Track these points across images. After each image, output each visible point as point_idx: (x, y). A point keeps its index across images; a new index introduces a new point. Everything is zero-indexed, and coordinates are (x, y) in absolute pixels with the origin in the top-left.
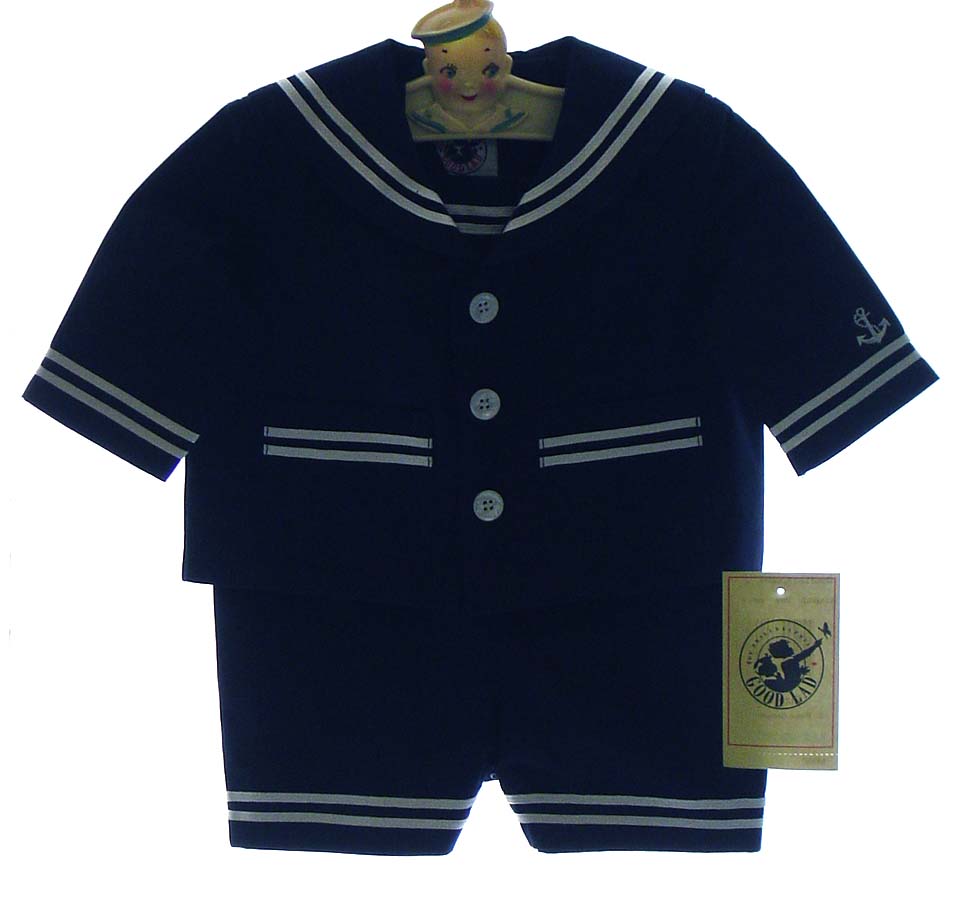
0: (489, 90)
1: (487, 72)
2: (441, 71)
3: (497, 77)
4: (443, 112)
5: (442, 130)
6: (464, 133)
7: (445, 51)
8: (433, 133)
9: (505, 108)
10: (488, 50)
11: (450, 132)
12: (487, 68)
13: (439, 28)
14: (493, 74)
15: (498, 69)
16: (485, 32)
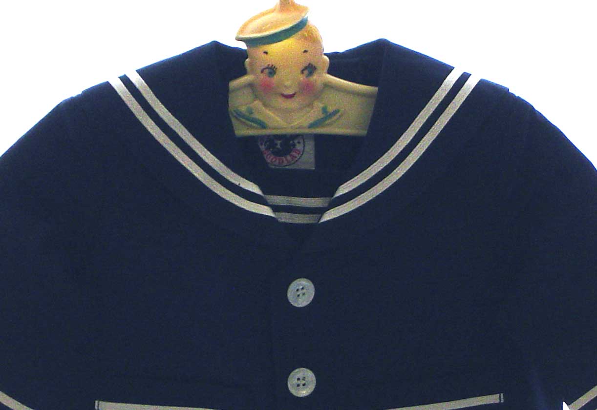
0: (307, 88)
1: (306, 72)
2: (263, 71)
3: (315, 77)
4: (264, 109)
6: (285, 129)
7: (266, 53)
8: (255, 128)
9: (321, 105)
10: (305, 51)
11: (270, 128)
12: (306, 68)
13: (260, 31)
14: (311, 74)
15: (316, 69)
16: (304, 35)
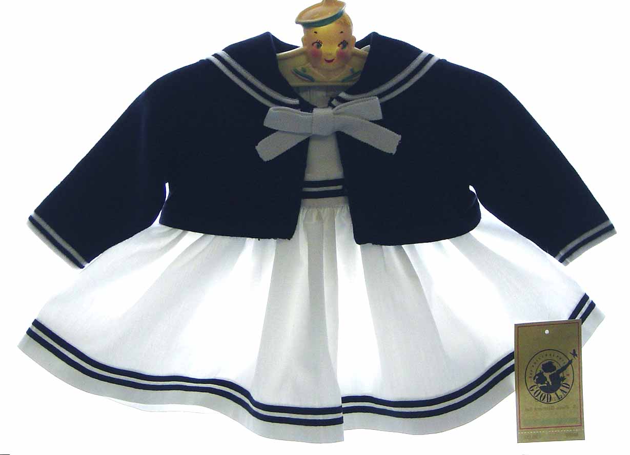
0: (342, 56)
1: (341, 45)
2: (313, 44)
3: (347, 48)
4: (312, 69)
5: (312, 80)
6: (326, 82)
7: (316, 32)
8: (306, 81)
9: (351, 68)
10: (342, 32)
11: (317, 82)
12: (341, 43)
13: (312, 18)
14: (344, 46)
15: (347, 43)
16: (340, 21)
